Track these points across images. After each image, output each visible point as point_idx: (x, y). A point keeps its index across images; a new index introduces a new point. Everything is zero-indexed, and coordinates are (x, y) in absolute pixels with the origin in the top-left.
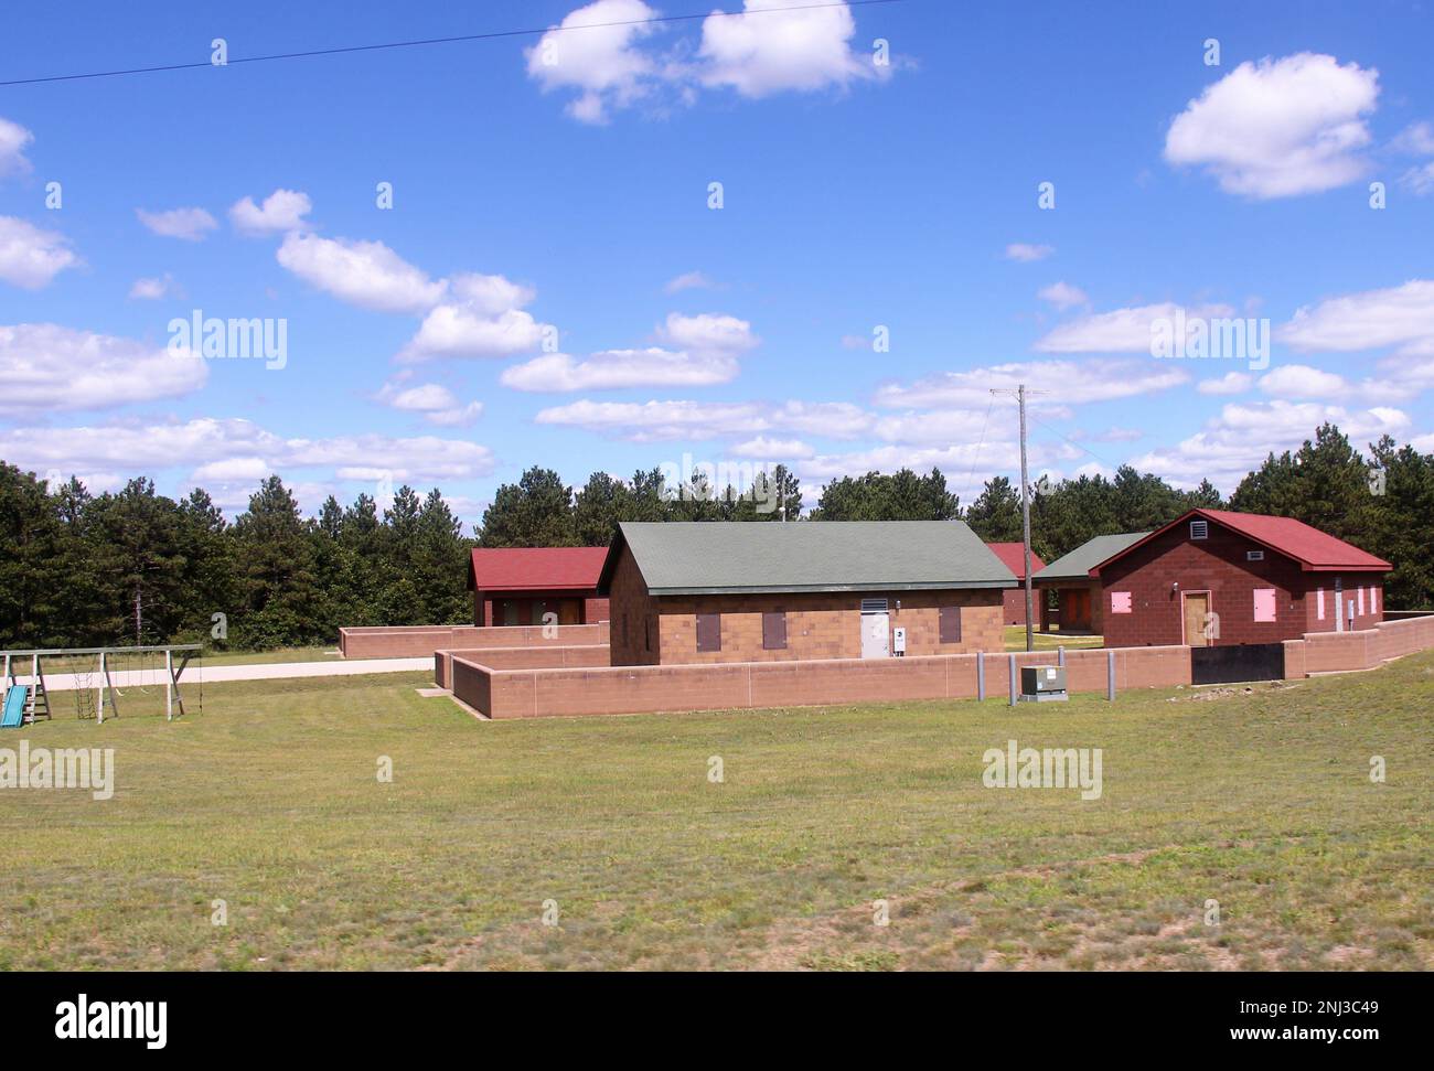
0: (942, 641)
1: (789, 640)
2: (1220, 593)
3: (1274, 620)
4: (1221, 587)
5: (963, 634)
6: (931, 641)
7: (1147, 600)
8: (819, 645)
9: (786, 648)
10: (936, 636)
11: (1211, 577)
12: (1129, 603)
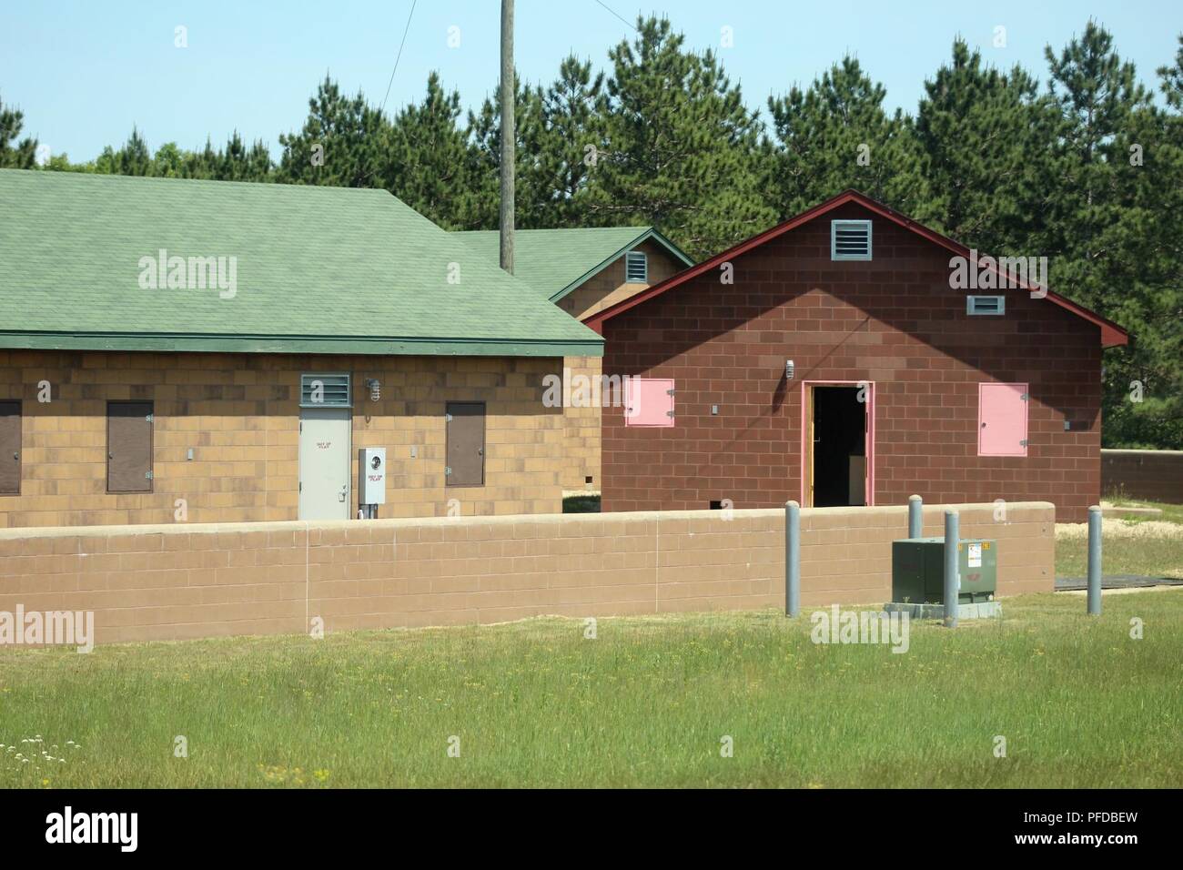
0: (451, 483)
1: (159, 470)
2: (897, 388)
3: (1022, 452)
4: (899, 375)
5: (490, 466)
6: (429, 483)
7: (716, 399)
8: (216, 485)
9: (150, 491)
10: (439, 469)
11: (875, 351)
12: (669, 404)
